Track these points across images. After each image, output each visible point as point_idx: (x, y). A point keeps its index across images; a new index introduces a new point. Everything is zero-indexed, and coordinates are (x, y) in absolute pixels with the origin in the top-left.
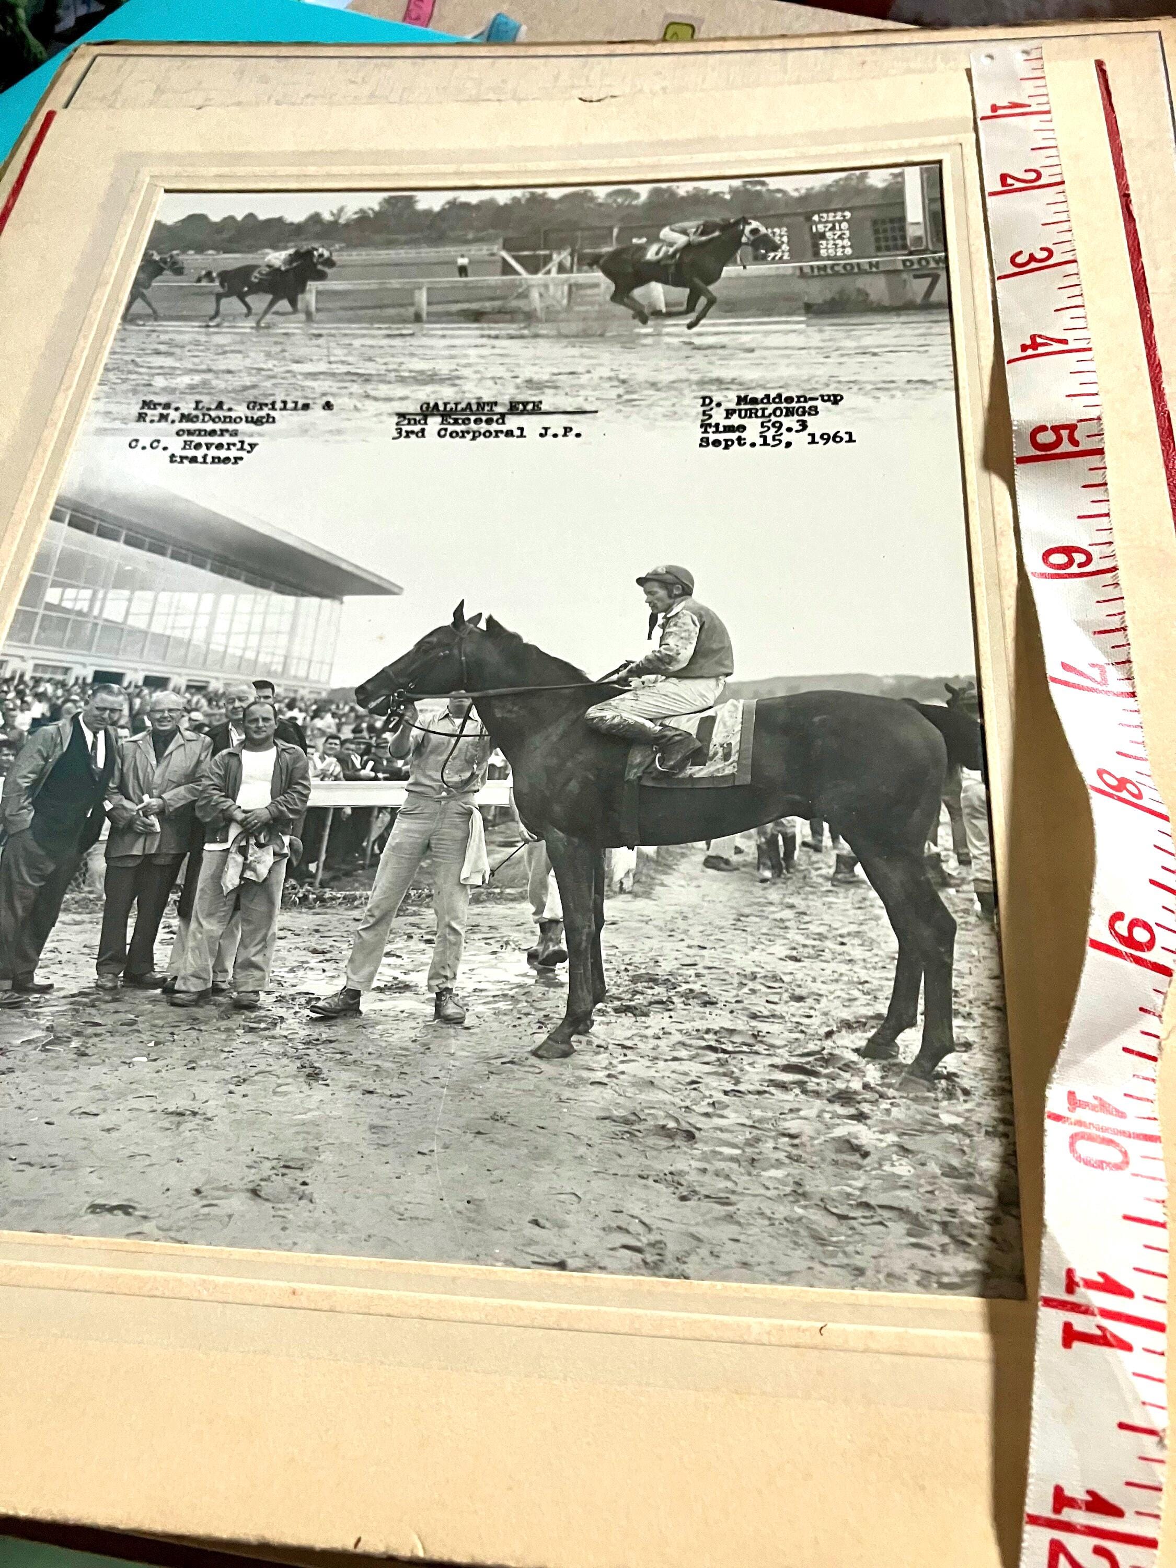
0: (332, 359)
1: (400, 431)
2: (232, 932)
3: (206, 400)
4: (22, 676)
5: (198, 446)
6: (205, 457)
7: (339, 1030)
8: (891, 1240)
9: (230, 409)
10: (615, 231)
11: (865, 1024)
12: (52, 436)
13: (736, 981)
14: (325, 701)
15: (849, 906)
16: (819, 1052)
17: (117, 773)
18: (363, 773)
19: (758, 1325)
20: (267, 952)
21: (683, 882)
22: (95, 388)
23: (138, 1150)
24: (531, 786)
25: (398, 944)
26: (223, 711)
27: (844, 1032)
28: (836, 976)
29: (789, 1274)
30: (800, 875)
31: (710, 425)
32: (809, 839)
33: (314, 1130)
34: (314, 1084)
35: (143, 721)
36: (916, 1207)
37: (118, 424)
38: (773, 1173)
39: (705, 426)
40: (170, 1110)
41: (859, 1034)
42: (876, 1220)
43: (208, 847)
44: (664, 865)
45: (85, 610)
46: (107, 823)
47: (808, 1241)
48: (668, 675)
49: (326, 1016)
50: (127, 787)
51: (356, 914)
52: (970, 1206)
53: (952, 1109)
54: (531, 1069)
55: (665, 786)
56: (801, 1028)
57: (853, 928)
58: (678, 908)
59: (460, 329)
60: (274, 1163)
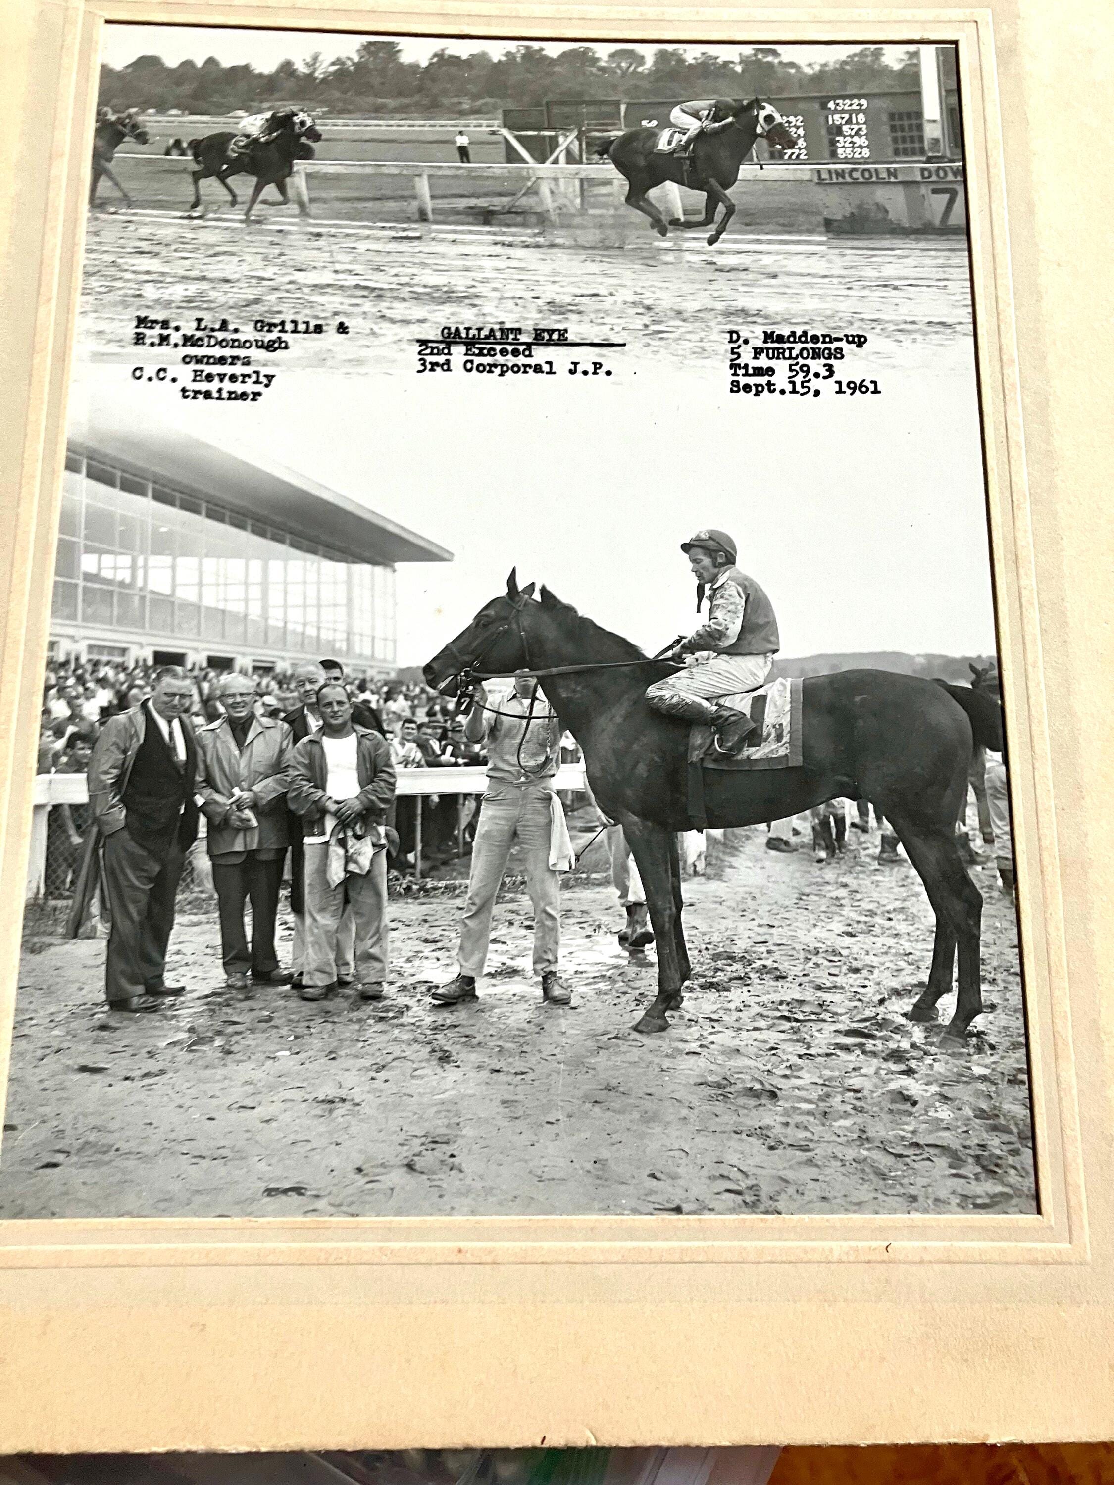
0: (338, 267)
1: (423, 362)
2: (346, 926)
3: (209, 319)
4: (77, 659)
5: (209, 378)
6: (220, 390)
7: (461, 1015)
8: (936, 1173)
9: (236, 331)
10: (623, 108)
11: (910, 991)
12: (45, 362)
13: (802, 955)
14: (394, 682)
15: (893, 884)
16: (874, 1018)
17: (201, 766)
18: (443, 758)
19: (838, 1248)
20: (383, 943)
21: (750, 865)
22: (79, 301)
23: (299, 1137)
24: (603, 769)
25: (501, 931)
26: (295, 694)
27: (893, 998)
28: (885, 949)
29: (859, 1204)
30: (851, 855)
31: (739, 365)
32: (857, 820)
33: (454, 1108)
34: (447, 1066)
35: (216, 709)
36: (955, 1145)
37: (113, 348)
38: (842, 1122)
39: (734, 366)
40: (321, 1099)
41: (906, 1000)
42: (924, 1156)
43: (307, 840)
44: (730, 848)
45: (128, 580)
46: (203, 820)
47: (872, 1176)
48: (720, 652)
49: (447, 1002)
50: (214, 780)
51: (458, 902)
52: (996, 1142)
53: (981, 1062)
54: (634, 1043)
55: (726, 768)
56: (858, 997)
57: (898, 904)
58: (747, 889)
59: (470, 232)
60: (423, 1140)
